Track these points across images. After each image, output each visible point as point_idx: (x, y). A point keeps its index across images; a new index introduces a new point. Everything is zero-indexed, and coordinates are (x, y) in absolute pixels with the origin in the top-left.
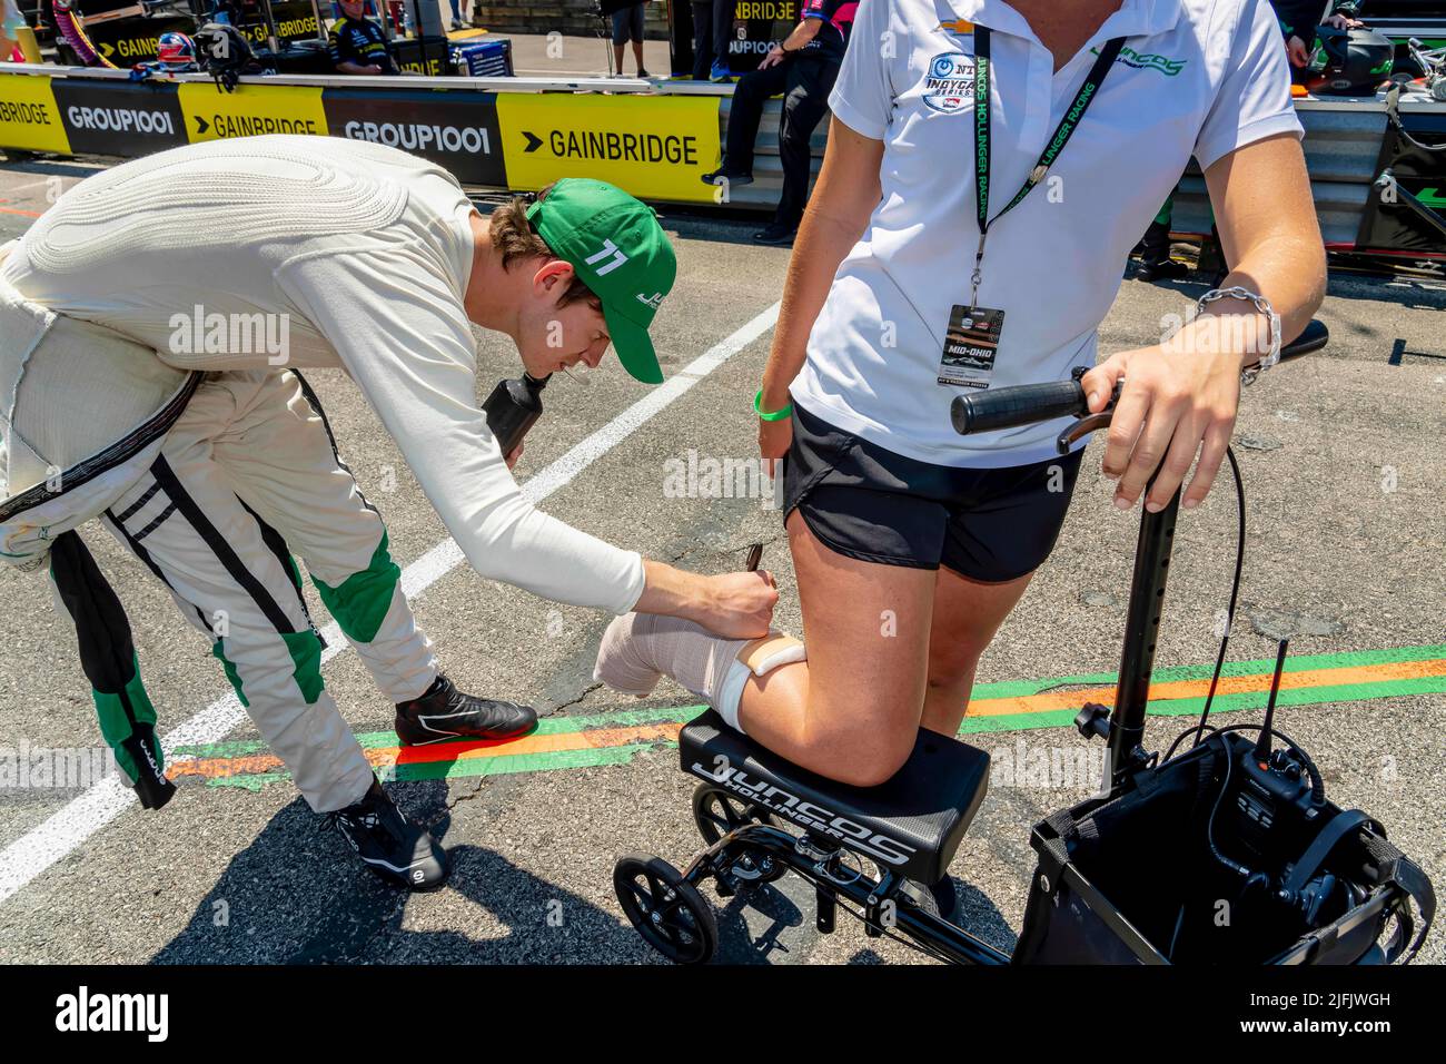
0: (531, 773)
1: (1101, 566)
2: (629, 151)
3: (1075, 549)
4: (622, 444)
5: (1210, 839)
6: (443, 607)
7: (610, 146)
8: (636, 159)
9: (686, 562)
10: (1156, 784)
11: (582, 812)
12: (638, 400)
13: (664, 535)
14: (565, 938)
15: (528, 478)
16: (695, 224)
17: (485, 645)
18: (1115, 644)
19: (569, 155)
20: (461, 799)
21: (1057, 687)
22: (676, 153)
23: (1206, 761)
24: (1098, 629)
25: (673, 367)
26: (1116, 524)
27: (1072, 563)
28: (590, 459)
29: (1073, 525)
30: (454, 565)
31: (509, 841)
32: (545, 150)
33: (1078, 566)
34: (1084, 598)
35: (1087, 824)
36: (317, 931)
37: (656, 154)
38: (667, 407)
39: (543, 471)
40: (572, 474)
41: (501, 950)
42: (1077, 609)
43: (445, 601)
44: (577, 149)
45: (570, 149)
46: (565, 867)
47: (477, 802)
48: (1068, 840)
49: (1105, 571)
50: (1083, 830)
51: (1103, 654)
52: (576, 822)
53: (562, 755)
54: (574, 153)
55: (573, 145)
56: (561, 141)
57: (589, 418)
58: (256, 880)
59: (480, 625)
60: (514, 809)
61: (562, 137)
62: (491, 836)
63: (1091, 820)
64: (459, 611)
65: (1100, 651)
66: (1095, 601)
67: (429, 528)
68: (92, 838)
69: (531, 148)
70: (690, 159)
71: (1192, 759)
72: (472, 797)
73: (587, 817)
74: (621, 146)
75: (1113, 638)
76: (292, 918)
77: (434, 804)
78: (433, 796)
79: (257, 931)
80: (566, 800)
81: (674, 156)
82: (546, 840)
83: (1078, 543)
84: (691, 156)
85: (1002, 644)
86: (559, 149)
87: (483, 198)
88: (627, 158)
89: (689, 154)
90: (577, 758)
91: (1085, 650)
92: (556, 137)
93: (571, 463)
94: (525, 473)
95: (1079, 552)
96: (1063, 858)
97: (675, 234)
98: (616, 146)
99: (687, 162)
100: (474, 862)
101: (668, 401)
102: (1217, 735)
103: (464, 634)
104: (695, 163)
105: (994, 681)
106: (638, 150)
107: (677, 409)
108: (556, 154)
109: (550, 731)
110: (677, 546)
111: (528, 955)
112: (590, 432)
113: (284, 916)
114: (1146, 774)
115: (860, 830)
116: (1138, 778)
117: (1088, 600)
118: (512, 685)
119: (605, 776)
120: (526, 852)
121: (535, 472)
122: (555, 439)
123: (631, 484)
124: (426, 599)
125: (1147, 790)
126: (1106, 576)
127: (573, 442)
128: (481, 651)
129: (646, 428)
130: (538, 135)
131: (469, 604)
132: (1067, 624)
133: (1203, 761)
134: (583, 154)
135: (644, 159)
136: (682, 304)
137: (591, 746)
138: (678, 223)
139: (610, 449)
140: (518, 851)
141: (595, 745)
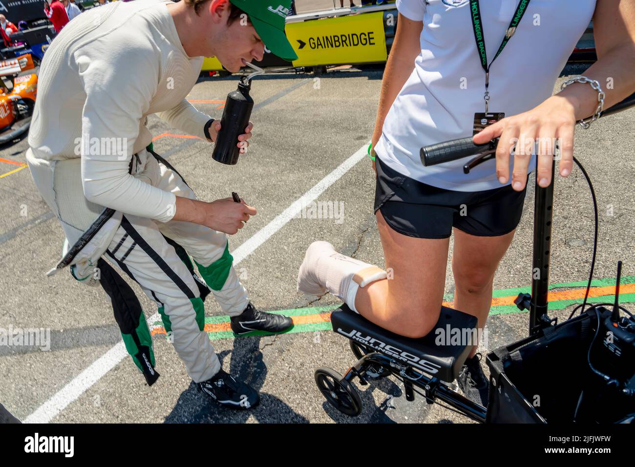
0: (297, 334)
1: (577, 225)
2: (344, 43)
3: (563, 217)
4: (341, 179)
5: (589, 361)
6: (262, 258)
7: (335, 41)
8: (347, 46)
9: (369, 232)
10: (555, 333)
11: (319, 352)
12: (349, 158)
13: (359, 220)
14: (309, 411)
15: (299, 197)
16: (375, 72)
17: (279, 274)
18: (585, 266)
19: (318, 48)
20: (267, 345)
21: (553, 289)
22: (365, 41)
23: (584, 322)
24: (576, 258)
25: (365, 141)
26: (586, 203)
27: (562, 224)
28: (327, 187)
29: (563, 205)
30: (267, 239)
31: (286, 365)
32: (307, 47)
33: (565, 226)
34: (568, 242)
35: (516, 354)
36: (206, 403)
37: (356, 43)
38: (362, 160)
39: (306, 194)
40: (319, 194)
41: (281, 415)
42: (564, 248)
43: (263, 255)
44: (321, 44)
45: (318, 45)
46: (310, 377)
47: (274, 346)
48: (504, 361)
49: (579, 228)
50: (513, 357)
51: (578, 271)
52: (316, 356)
53: (310, 325)
54: (320, 47)
55: (319, 43)
56: (314, 42)
57: (327, 168)
58: (183, 380)
59: (277, 266)
60: (289, 350)
61: (314, 40)
62: (279, 362)
63: (518, 351)
64: (268, 260)
65: (576, 270)
66: (574, 243)
67: (257, 222)
68: (123, 360)
69: (301, 47)
70: (371, 42)
71: (577, 321)
72: (272, 344)
73: (321, 354)
74: (340, 41)
75: (584, 263)
76: (196, 397)
77: (255, 347)
78: (255, 344)
79: (183, 402)
80: (312, 346)
81: (364, 42)
82: (302, 364)
83: (565, 214)
84: (372, 41)
85: (524, 268)
86: (313, 46)
87: (283, 72)
88: (343, 46)
89: (371, 40)
90: (317, 326)
91: (568, 270)
92: (312, 40)
93: (318, 189)
94: (299, 195)
95: (566, 218)
96: (500, 371)
97: (367, 78)
98: (338, 41)
99: (370, 44)
100: (272, 374)
101: (362, 157)
102: (593, 308)
103: (270, 270)
104: (374, 44)
105: (519, 286)
106: (348, 42)
107: (366, 160)
108: (311, 47)
109: (306, 314)
110: (364, 225)
111: (293, 418)
112: (327, 174)
113: (193, 396)
114: (550, 328)
115: (414, 358)
116: (545, 330)
117: (570, 243)
118: (290, 293)
119: (329, 335)
120: (294, 370)
121: (302, 194)
122: (311, 178)
123: (345, 197)
124: (255, 254)
125: (550, 336)
126: (580, 230)
127: (319, 179)
128: (277, 278)
129: (352, 170)
130: (304, 41)
131: (273, 256)
132: (558, 256)
133: (583, 322)
134: (324, 47)
135: (350, 45)
136: (369, 111)
137: (323, 321)
138: (368, 73)
139: (335, 182)
140: (290, 369)
141: (325, 320)
